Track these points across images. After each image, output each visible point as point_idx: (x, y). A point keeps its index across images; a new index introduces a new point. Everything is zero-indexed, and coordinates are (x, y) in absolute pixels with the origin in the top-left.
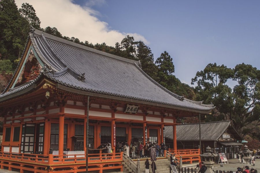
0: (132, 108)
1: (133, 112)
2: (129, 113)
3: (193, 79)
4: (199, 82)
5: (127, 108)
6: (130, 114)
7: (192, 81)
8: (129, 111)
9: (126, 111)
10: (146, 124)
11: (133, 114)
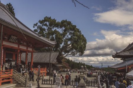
0: (14, 38)
1: (13, 41)
2: (11, 41)
3: (34, 24)
4: (38, 27)
5: (11, 38)
6: (12, 43)
7: (34, 26)
8: (11, 40)
9: (10, 40)
10: (19, 50)
11: (13, 43)
